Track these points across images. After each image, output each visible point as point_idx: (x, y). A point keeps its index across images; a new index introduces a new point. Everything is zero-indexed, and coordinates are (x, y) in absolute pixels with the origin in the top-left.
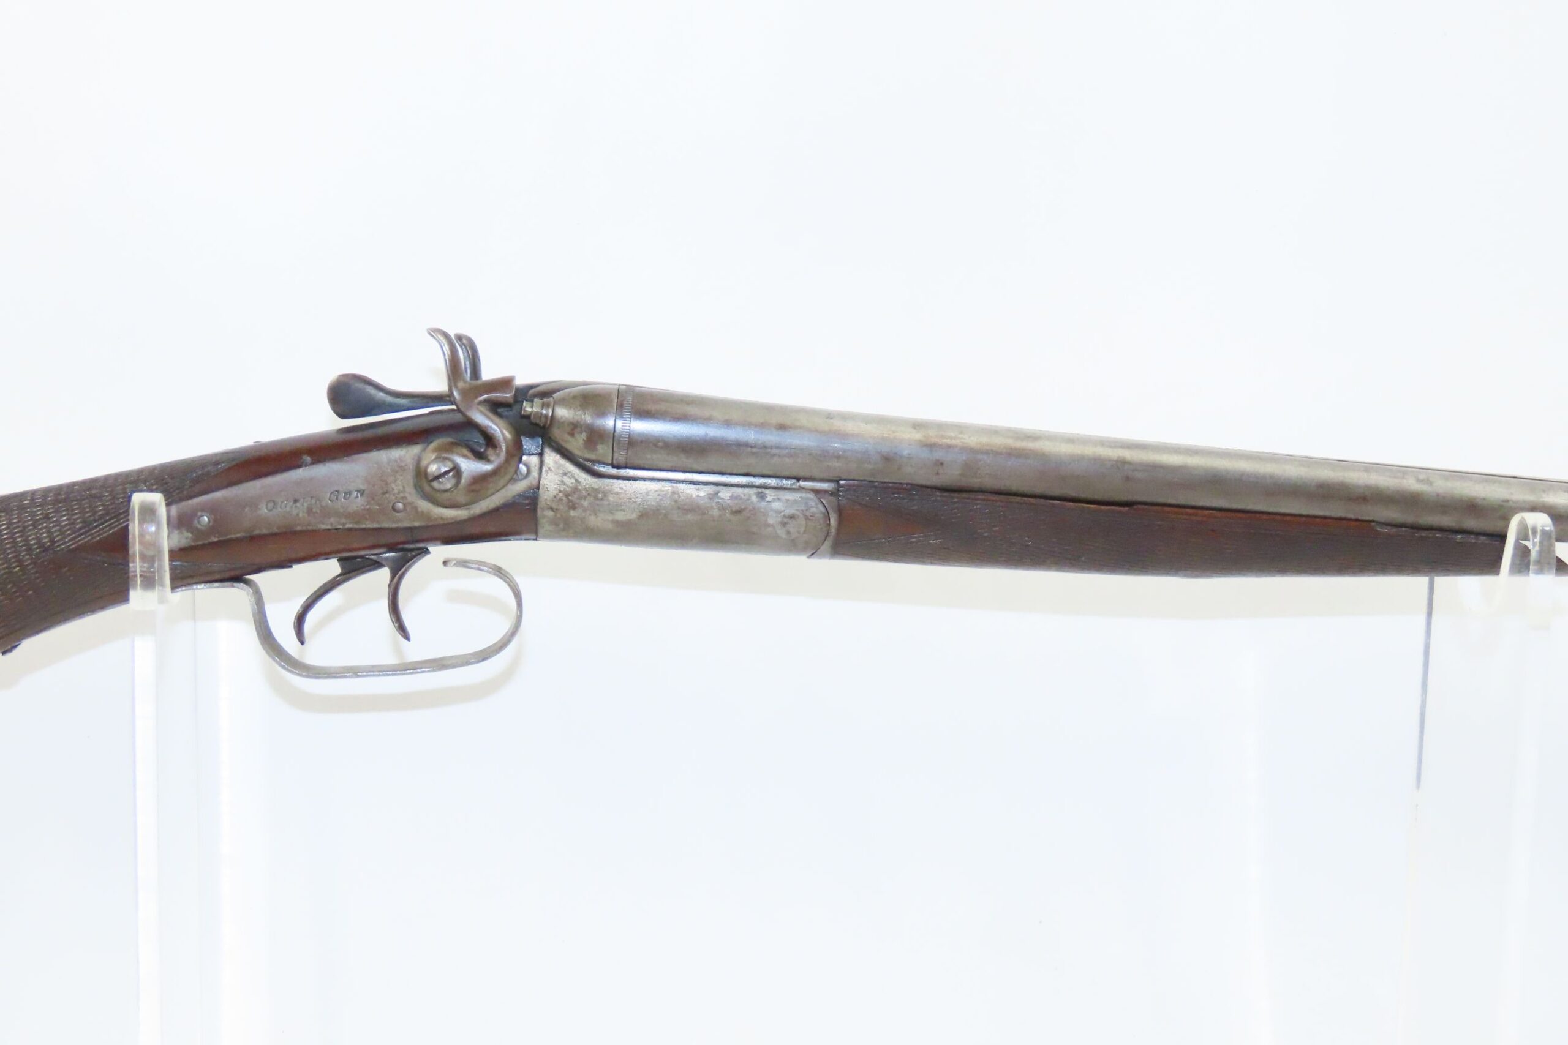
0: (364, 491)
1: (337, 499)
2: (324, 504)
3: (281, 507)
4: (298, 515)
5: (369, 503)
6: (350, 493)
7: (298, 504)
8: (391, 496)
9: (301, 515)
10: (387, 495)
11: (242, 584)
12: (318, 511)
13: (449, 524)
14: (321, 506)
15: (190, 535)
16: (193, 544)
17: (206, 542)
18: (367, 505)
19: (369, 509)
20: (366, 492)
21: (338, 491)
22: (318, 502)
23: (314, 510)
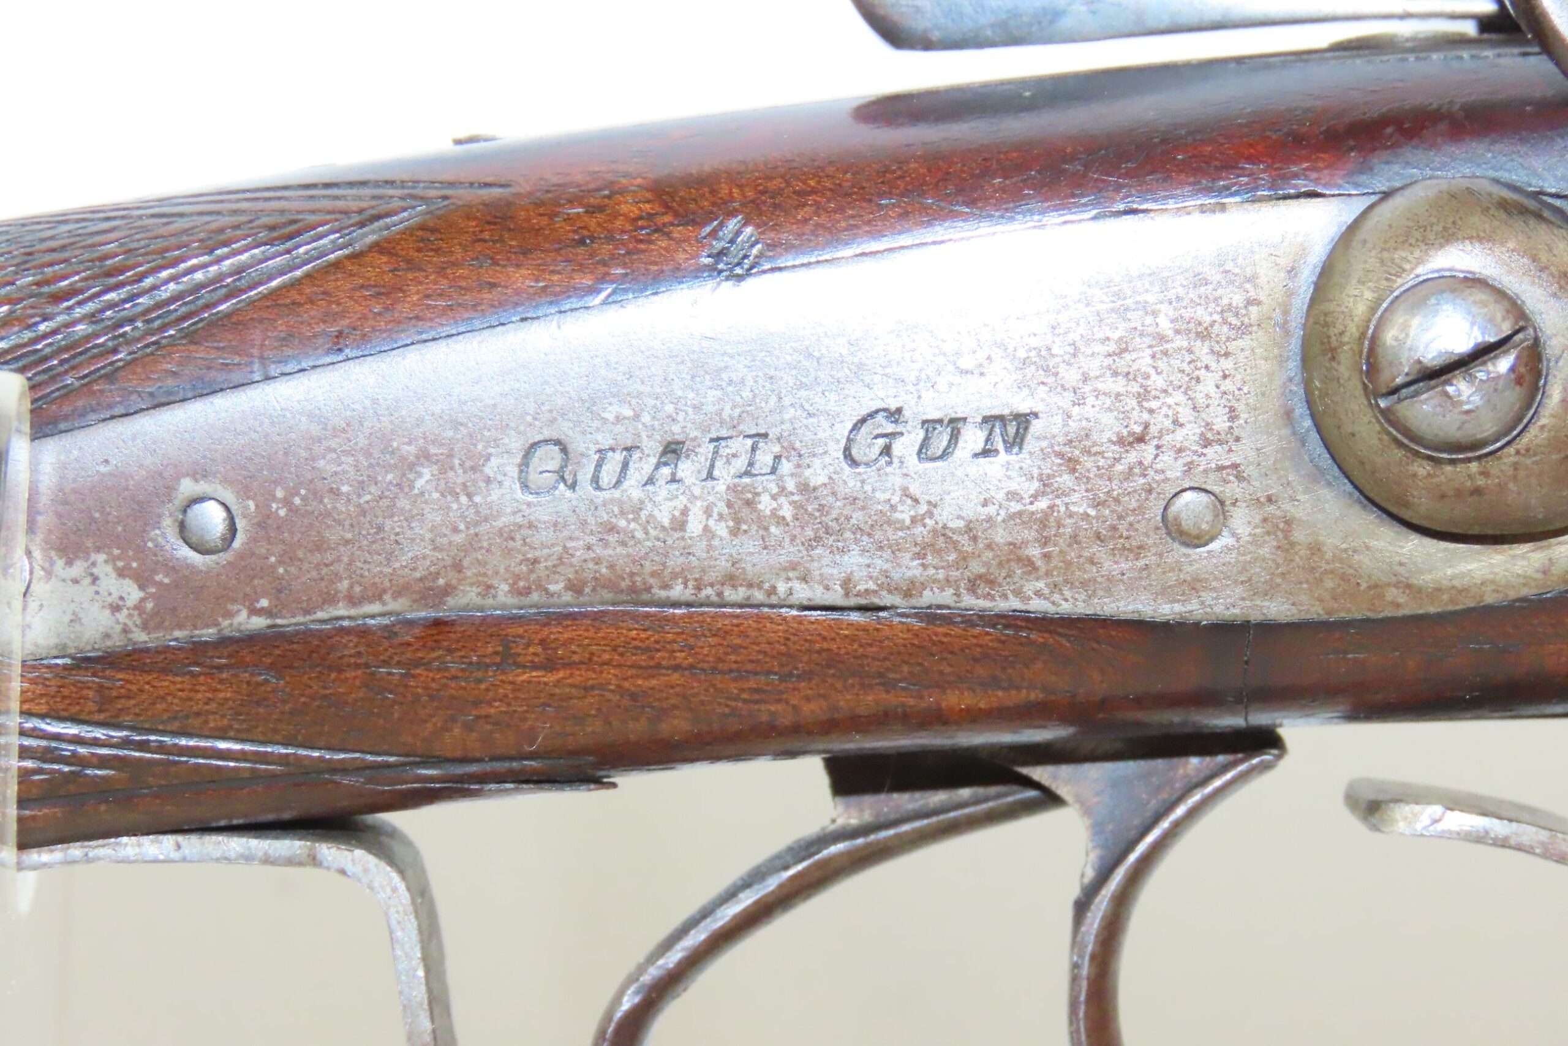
0: (1023, 420)
1: (887, 451)
2: (817, 476)
3: (595, 480)
4: (680, 524)
5: (1046, 483)
6: (955, 425)
7: (686, 469)
8: (1166, 458)
9: (694, 526)
10: (1147, 452)
11: (359, 853)
12: (787, 512)
13: (1440, 618)
14: (805, 488)
15: (133, 593)
16: (141, 637)
17: (208, 634)
18: (1035, 497)
19: (1043, 521)
20: (1036, 427)
21: (895, 415)
22: (786, 467)
23: (765, 504)
